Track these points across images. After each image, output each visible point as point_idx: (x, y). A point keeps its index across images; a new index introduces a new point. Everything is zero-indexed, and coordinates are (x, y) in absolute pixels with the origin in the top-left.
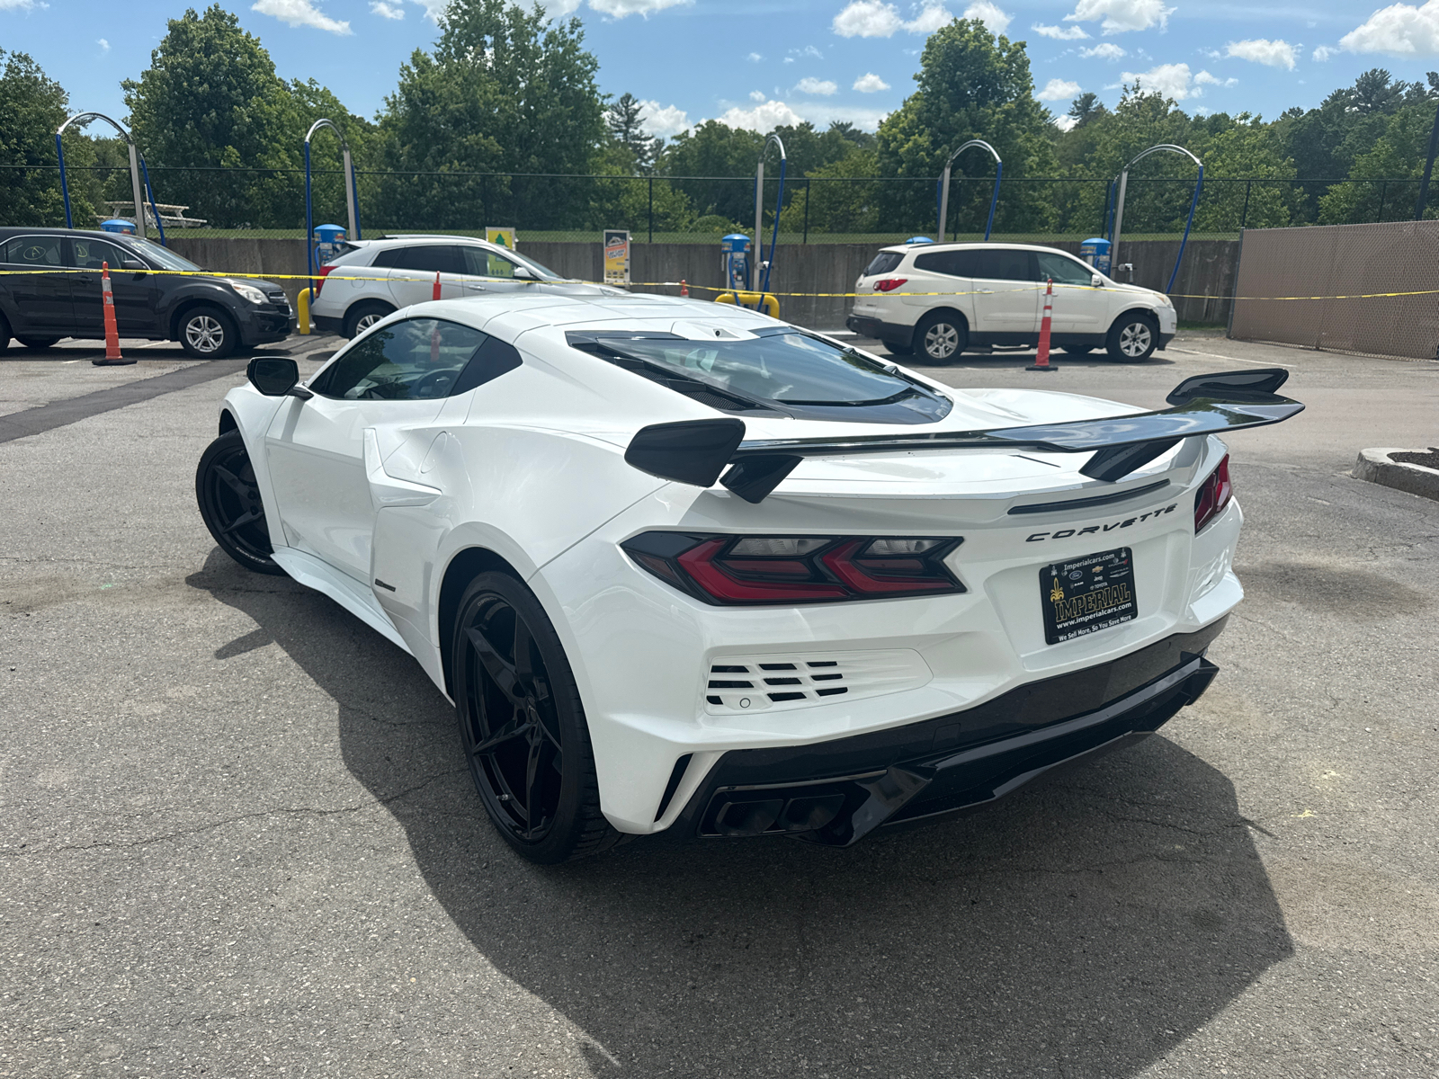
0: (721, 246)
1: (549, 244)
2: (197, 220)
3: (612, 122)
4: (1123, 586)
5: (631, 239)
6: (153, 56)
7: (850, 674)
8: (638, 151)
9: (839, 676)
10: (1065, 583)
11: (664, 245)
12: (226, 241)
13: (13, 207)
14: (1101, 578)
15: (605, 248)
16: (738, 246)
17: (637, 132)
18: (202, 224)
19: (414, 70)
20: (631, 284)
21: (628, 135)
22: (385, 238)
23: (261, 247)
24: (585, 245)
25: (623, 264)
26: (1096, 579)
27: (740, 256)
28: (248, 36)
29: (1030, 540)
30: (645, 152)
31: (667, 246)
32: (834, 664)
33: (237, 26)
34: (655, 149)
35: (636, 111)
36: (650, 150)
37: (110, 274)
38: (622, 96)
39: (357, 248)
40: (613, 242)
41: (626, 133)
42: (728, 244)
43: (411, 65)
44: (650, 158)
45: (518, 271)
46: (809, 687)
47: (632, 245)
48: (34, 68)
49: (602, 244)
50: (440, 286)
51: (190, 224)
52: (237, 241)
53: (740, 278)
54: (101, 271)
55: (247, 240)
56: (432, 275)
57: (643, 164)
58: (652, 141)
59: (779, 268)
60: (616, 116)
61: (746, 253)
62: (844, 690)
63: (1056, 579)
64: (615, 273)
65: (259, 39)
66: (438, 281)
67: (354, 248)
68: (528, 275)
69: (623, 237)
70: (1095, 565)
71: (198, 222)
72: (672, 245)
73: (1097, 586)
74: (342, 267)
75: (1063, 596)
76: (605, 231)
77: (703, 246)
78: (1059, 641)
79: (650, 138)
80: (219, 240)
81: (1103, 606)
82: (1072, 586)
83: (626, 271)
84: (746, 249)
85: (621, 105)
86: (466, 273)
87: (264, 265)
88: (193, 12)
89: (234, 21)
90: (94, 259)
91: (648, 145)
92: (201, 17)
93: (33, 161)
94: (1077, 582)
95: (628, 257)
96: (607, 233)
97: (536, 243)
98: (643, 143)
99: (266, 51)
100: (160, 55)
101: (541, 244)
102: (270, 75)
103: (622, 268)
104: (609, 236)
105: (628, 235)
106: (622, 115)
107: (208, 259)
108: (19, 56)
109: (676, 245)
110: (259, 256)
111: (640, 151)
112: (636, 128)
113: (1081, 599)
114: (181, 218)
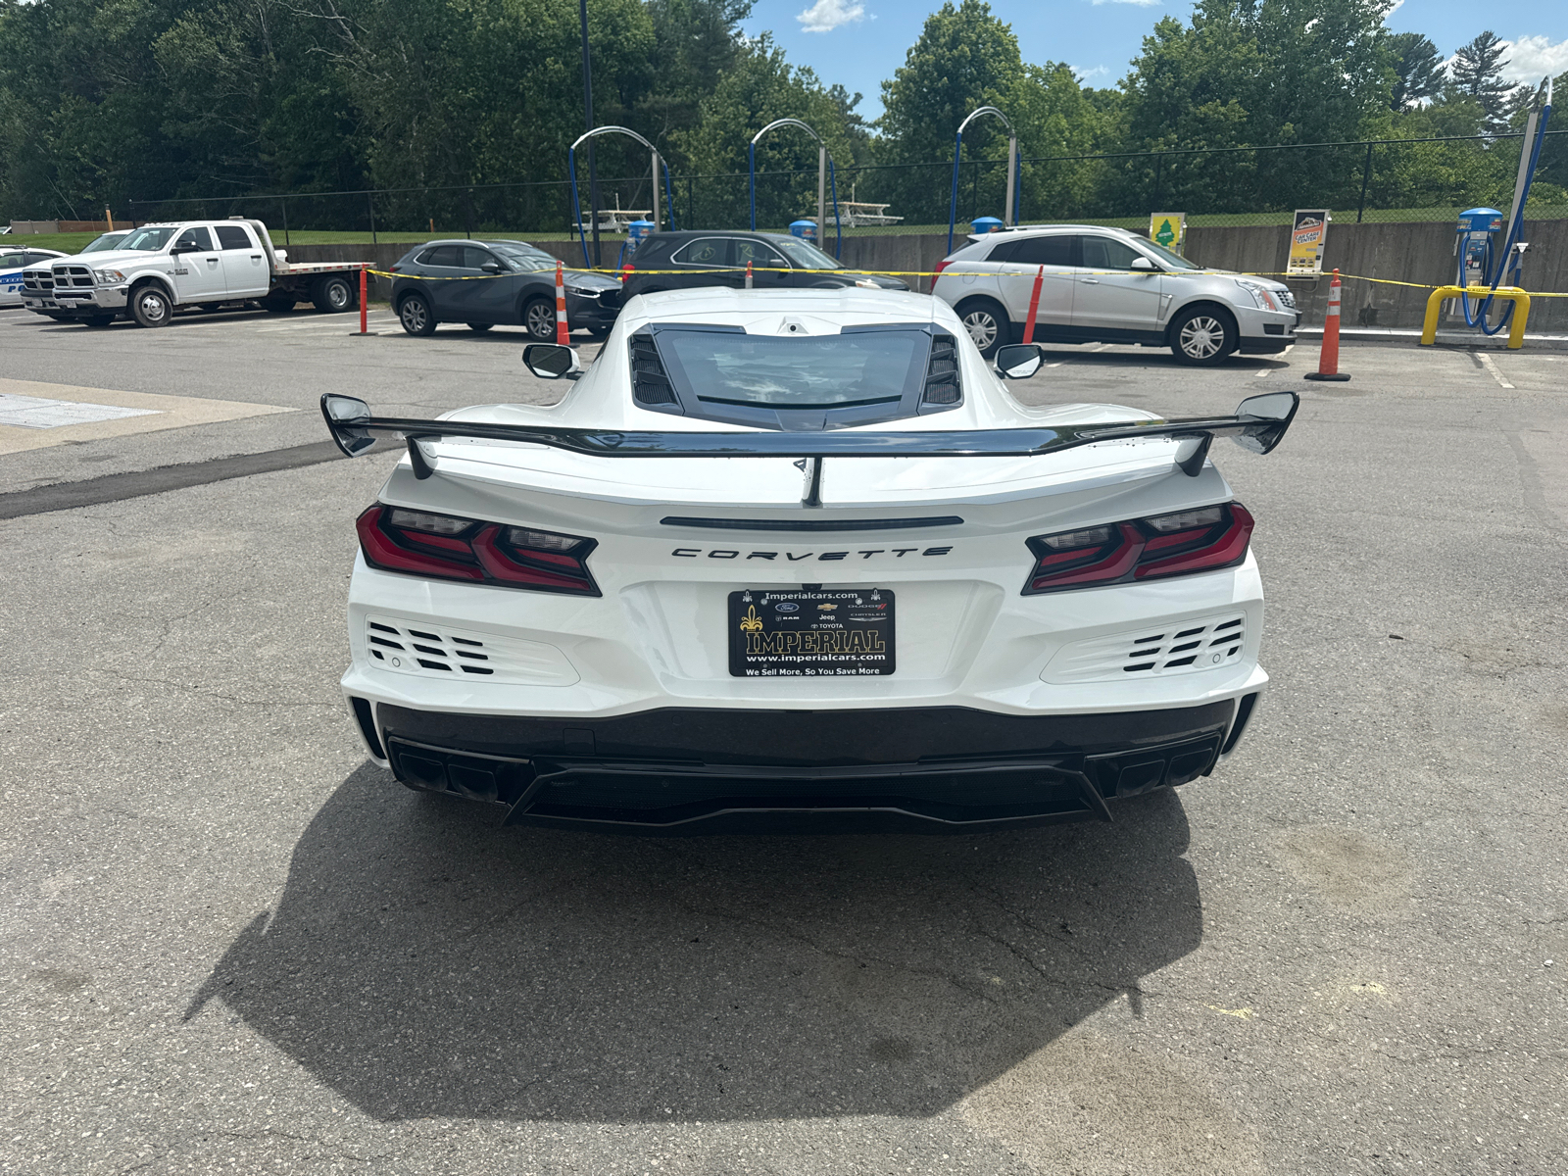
0: (1456, 224)
1: (1225, 229)
2: (894, 218)
3: (1458, 71)
4: (873, 635)
5: (1330, 219)
6: (908, 55)
7: (495, 657)
8: (1491, 105)
9: (484, 657)
10: (768, 613)
11: (1376, 225)
12: (893, 238)
13: (779, 210)
14: (832, 618)
15: (1293, 231)
16: (1480, 223)
17: (1492, 80)
18: (899, 221)
19: (1158, 40)
20: (1323, 273)
21: (1479, 86)
22: (1005, 230)
23: (922, 243)
24: (1270, 229)
25: (1315, 250)
26: (823, 617)
27: (1479, 236)
28: (999, 23)
29: (675, 553)
30: (1501, 105)
31: (1381, 226)
32: (480, 644)
33: (989, 15)
34: (1518, 100)
35: (1497, 54)
36: (1510, 102)
37: (753, 272)
38: (1477, 36)
39: (976, 241)
40: (1306, 223)
41: (1475, 84)
42: (1466, 220)
43: (1156, 36)
44: (1507, 112)
45: (1138, 262)
46: (453, 661)
47: (1330, 227)
48: (814, 79)
49: (1291, 227)
50: (1042, 280)
51: (888, 222)
52: (902, 237)
53: (1476, 264)
54: (746, 269)
55: (911, 236)
56: (1037, 267)
57: (1496, 121)
58: (1514, 91)
59: (1548, 250)
60: (1465, 62)
61: (1495, 232)
62: (490, 672)
63: (752, 606)
64: (1303, 261)
65: (1010, 25)
66: (1040, 275)
67: (973, 242)
68: (1150, 266)
69: (1320, 217)
70: (823, 602)
71: (894, 220)
72: (1388, 225)
73: (825, 626)
74: (958, 262)
75: (761, 628)
76: (1297, 211)
77: (1433, 224)
78: (746, 675)
79: (1509, 87)
80: (887, 237)
81: (832, 649)
82: (778, 619)
83: (1318, 258)
84: (1491, 227)
85: (1474, 48)
86: (1081, 265)
87: (923, 261)
88: (950, 5)
89: (986, 9)
90: (758, 259)
91: (1507, 95)
92: (958, 9)
93: (799, 167)
94: (788, 615)
95: (1323, 241)
96: (1298, 213)
97: (1209, 229)
98: (1499, 93)
99: (1015, 37)
100: (914, 53)
101: (1215, 229)
102: (1014, 62)
103: (1313, 255)
104: (1301, 218)
105: (1327, 214)
106: (1474, 61)
107: (876, 257)
108: (804, 69)
109: (1394, 225)
110: (920, 253)
111: (1492, 105)
112: (1492, 76)
113: (794, 636)
114: (881, 216)
